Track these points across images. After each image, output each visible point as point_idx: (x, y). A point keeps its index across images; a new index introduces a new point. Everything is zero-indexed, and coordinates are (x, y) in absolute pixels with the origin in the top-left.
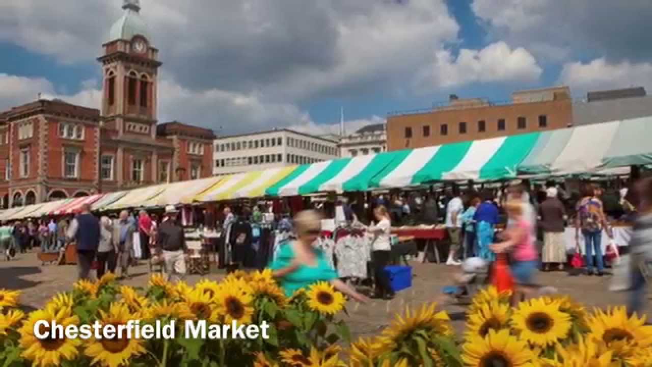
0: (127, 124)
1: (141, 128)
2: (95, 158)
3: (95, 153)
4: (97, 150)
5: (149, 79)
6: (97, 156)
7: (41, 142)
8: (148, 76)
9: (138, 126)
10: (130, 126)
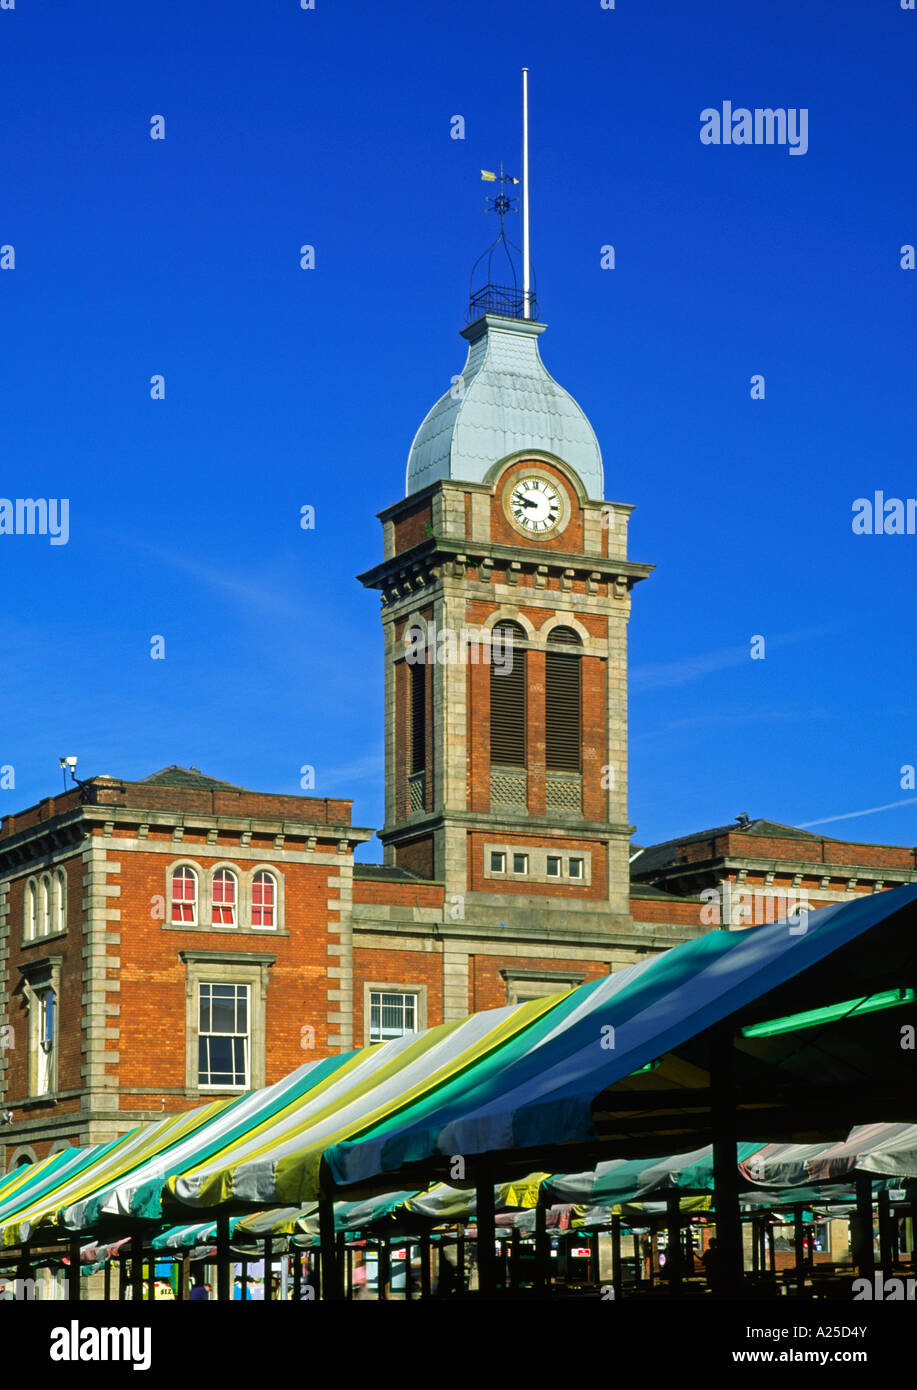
0: (489, 849)
1: (552, 864)
2: (335, 1006)
3: (335, 984)
4: (343, 973)
5: (590, 647)
6: (342, 995)
7: (100, 960)
8: (584, 634)
9: (537, 857)
10: (497, 856)
